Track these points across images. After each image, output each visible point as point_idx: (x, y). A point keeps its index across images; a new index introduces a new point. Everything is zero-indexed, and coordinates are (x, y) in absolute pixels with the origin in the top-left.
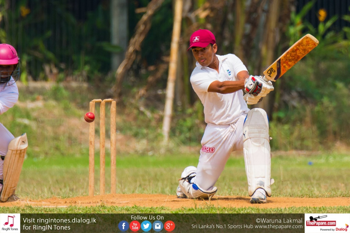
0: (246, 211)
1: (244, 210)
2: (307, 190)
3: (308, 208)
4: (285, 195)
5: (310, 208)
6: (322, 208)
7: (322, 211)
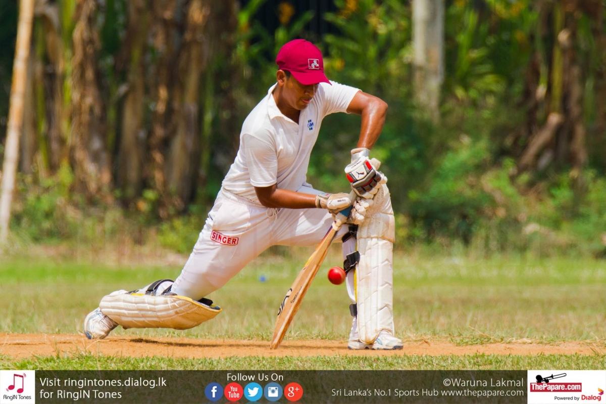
0: (148, 364)
1: (145, 361)
2: (257, 325)
3: (261, 359)
4: (218, 335)
5: (263, 358)
6: (285, 359)
7: (286, 364)
